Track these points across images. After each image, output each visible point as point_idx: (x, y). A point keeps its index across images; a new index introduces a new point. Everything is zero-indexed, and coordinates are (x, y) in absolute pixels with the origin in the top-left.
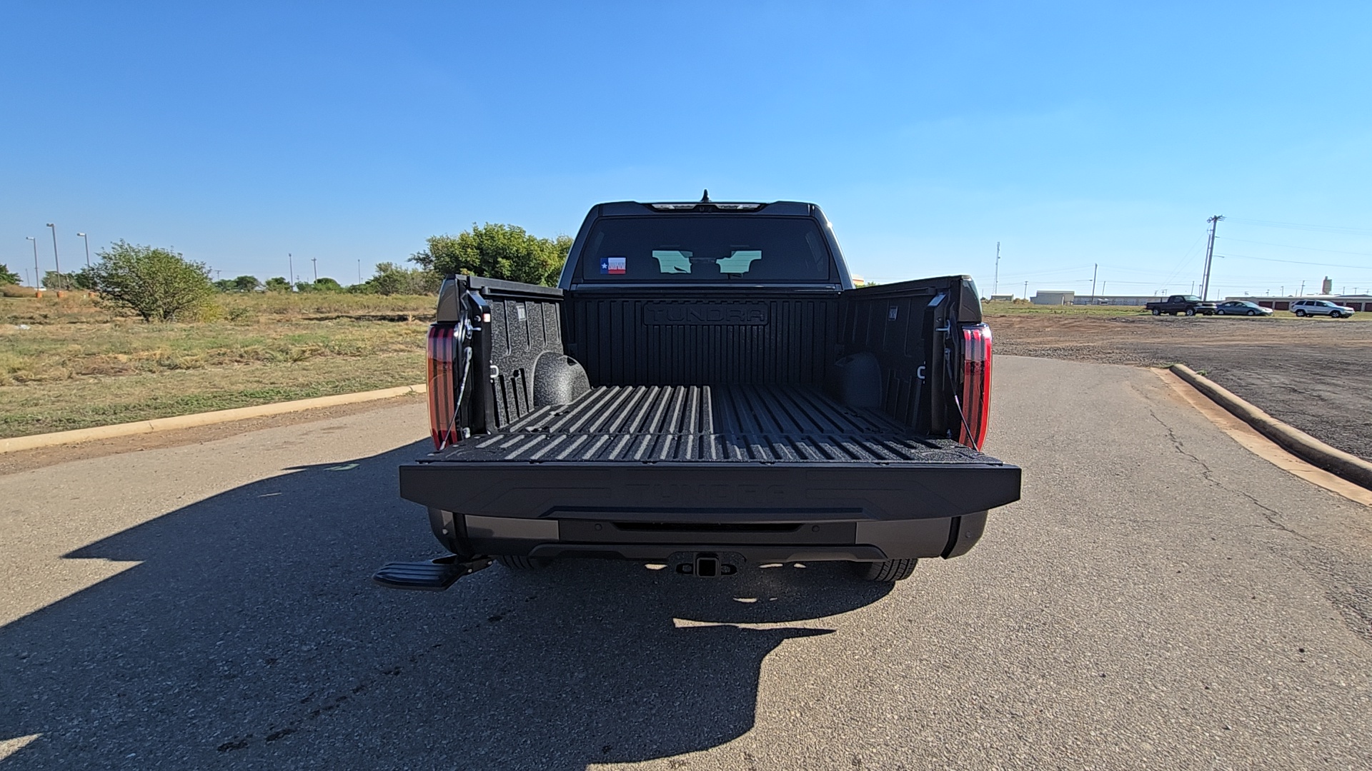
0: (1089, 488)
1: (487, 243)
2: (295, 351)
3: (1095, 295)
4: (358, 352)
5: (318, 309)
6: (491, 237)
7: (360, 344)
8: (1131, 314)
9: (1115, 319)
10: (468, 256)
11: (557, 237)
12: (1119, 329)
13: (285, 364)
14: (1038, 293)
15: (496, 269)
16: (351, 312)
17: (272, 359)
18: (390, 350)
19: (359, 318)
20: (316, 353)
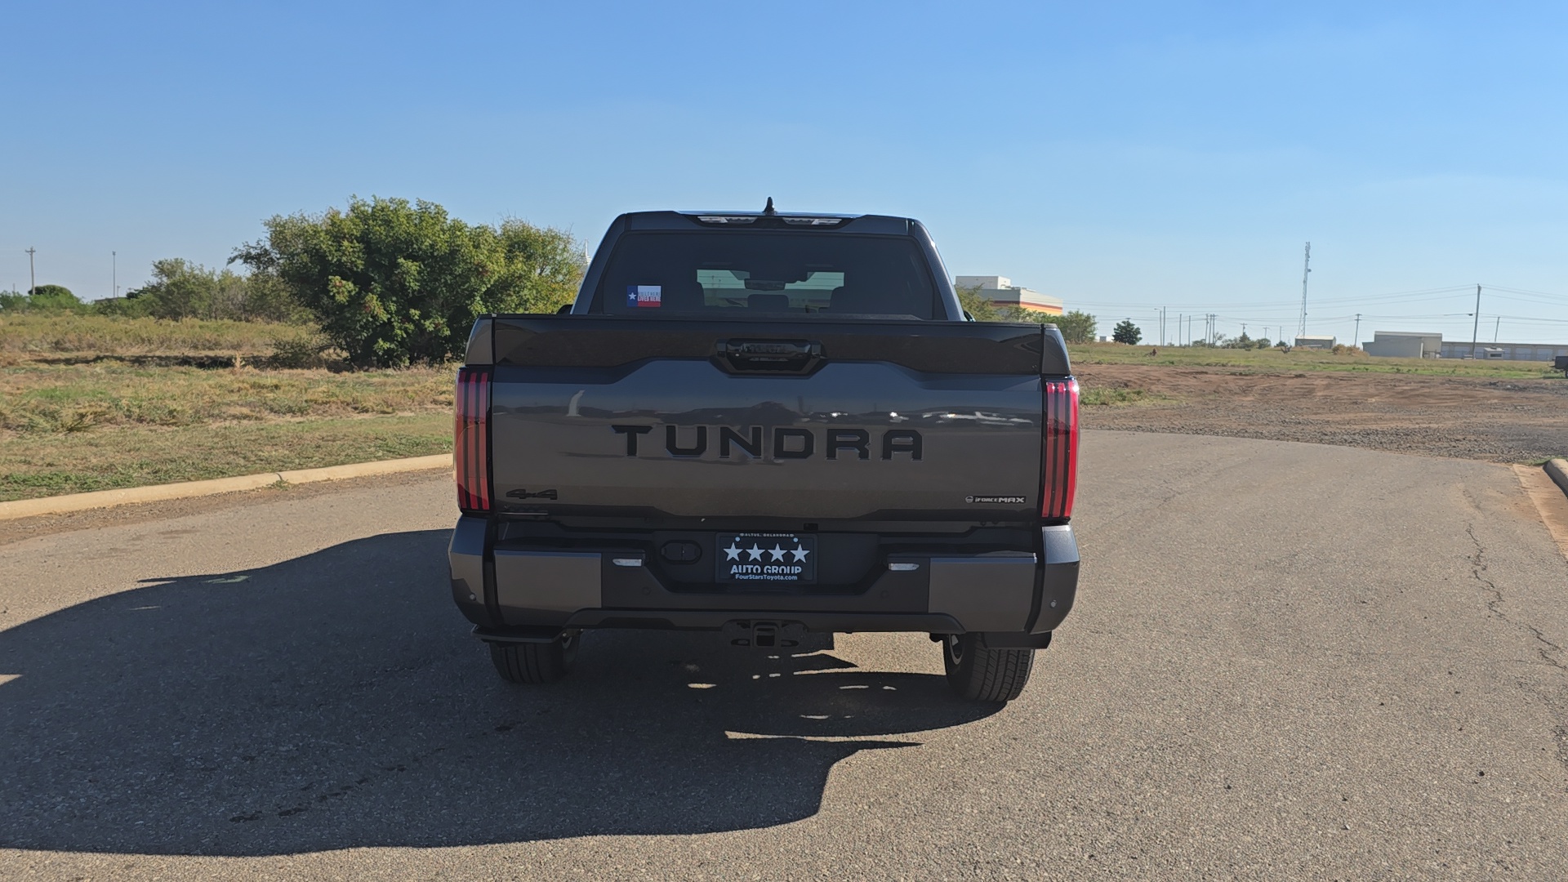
0: (1314, 617)
1: (380, 230)
2: (68, 414)
3: (1477, 341)
4: (172, 418)
5: (57, 343)
6: (386, 221)
7: (173, 405)
8: (1531, 375)
9: (1495, 384)
10: (344, 254)
11: (502, 223)
12: (1496, 401)
13: (53, 436)
14: (1376, 336)
15: (394, 278)
16: (118, 349)
17: (31, 427)
18: (225, 416)
19: (139, 361)
20: (102, 418)
